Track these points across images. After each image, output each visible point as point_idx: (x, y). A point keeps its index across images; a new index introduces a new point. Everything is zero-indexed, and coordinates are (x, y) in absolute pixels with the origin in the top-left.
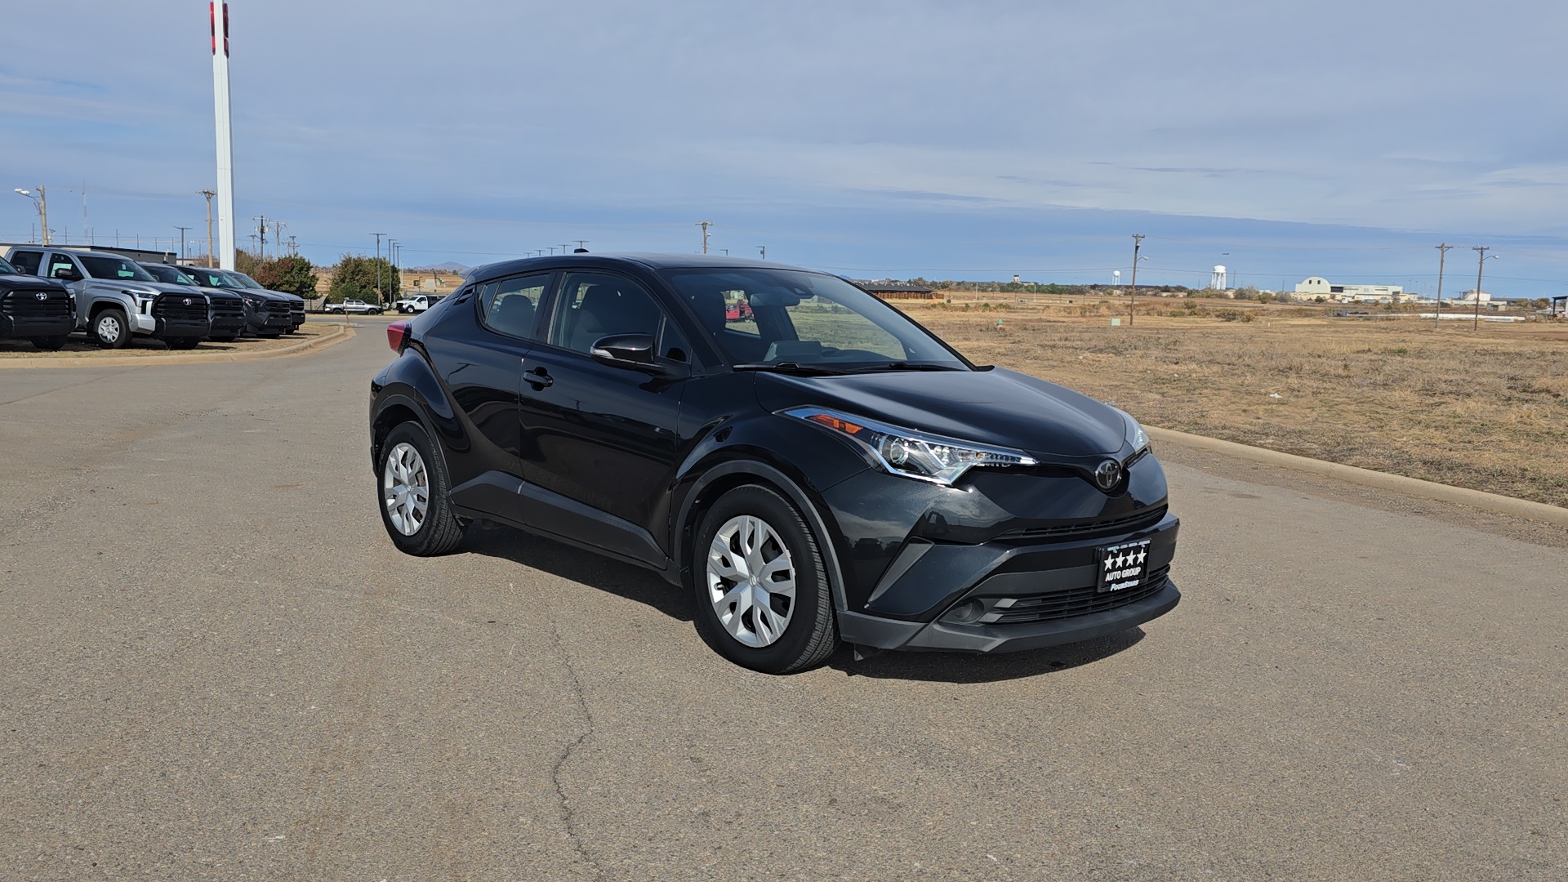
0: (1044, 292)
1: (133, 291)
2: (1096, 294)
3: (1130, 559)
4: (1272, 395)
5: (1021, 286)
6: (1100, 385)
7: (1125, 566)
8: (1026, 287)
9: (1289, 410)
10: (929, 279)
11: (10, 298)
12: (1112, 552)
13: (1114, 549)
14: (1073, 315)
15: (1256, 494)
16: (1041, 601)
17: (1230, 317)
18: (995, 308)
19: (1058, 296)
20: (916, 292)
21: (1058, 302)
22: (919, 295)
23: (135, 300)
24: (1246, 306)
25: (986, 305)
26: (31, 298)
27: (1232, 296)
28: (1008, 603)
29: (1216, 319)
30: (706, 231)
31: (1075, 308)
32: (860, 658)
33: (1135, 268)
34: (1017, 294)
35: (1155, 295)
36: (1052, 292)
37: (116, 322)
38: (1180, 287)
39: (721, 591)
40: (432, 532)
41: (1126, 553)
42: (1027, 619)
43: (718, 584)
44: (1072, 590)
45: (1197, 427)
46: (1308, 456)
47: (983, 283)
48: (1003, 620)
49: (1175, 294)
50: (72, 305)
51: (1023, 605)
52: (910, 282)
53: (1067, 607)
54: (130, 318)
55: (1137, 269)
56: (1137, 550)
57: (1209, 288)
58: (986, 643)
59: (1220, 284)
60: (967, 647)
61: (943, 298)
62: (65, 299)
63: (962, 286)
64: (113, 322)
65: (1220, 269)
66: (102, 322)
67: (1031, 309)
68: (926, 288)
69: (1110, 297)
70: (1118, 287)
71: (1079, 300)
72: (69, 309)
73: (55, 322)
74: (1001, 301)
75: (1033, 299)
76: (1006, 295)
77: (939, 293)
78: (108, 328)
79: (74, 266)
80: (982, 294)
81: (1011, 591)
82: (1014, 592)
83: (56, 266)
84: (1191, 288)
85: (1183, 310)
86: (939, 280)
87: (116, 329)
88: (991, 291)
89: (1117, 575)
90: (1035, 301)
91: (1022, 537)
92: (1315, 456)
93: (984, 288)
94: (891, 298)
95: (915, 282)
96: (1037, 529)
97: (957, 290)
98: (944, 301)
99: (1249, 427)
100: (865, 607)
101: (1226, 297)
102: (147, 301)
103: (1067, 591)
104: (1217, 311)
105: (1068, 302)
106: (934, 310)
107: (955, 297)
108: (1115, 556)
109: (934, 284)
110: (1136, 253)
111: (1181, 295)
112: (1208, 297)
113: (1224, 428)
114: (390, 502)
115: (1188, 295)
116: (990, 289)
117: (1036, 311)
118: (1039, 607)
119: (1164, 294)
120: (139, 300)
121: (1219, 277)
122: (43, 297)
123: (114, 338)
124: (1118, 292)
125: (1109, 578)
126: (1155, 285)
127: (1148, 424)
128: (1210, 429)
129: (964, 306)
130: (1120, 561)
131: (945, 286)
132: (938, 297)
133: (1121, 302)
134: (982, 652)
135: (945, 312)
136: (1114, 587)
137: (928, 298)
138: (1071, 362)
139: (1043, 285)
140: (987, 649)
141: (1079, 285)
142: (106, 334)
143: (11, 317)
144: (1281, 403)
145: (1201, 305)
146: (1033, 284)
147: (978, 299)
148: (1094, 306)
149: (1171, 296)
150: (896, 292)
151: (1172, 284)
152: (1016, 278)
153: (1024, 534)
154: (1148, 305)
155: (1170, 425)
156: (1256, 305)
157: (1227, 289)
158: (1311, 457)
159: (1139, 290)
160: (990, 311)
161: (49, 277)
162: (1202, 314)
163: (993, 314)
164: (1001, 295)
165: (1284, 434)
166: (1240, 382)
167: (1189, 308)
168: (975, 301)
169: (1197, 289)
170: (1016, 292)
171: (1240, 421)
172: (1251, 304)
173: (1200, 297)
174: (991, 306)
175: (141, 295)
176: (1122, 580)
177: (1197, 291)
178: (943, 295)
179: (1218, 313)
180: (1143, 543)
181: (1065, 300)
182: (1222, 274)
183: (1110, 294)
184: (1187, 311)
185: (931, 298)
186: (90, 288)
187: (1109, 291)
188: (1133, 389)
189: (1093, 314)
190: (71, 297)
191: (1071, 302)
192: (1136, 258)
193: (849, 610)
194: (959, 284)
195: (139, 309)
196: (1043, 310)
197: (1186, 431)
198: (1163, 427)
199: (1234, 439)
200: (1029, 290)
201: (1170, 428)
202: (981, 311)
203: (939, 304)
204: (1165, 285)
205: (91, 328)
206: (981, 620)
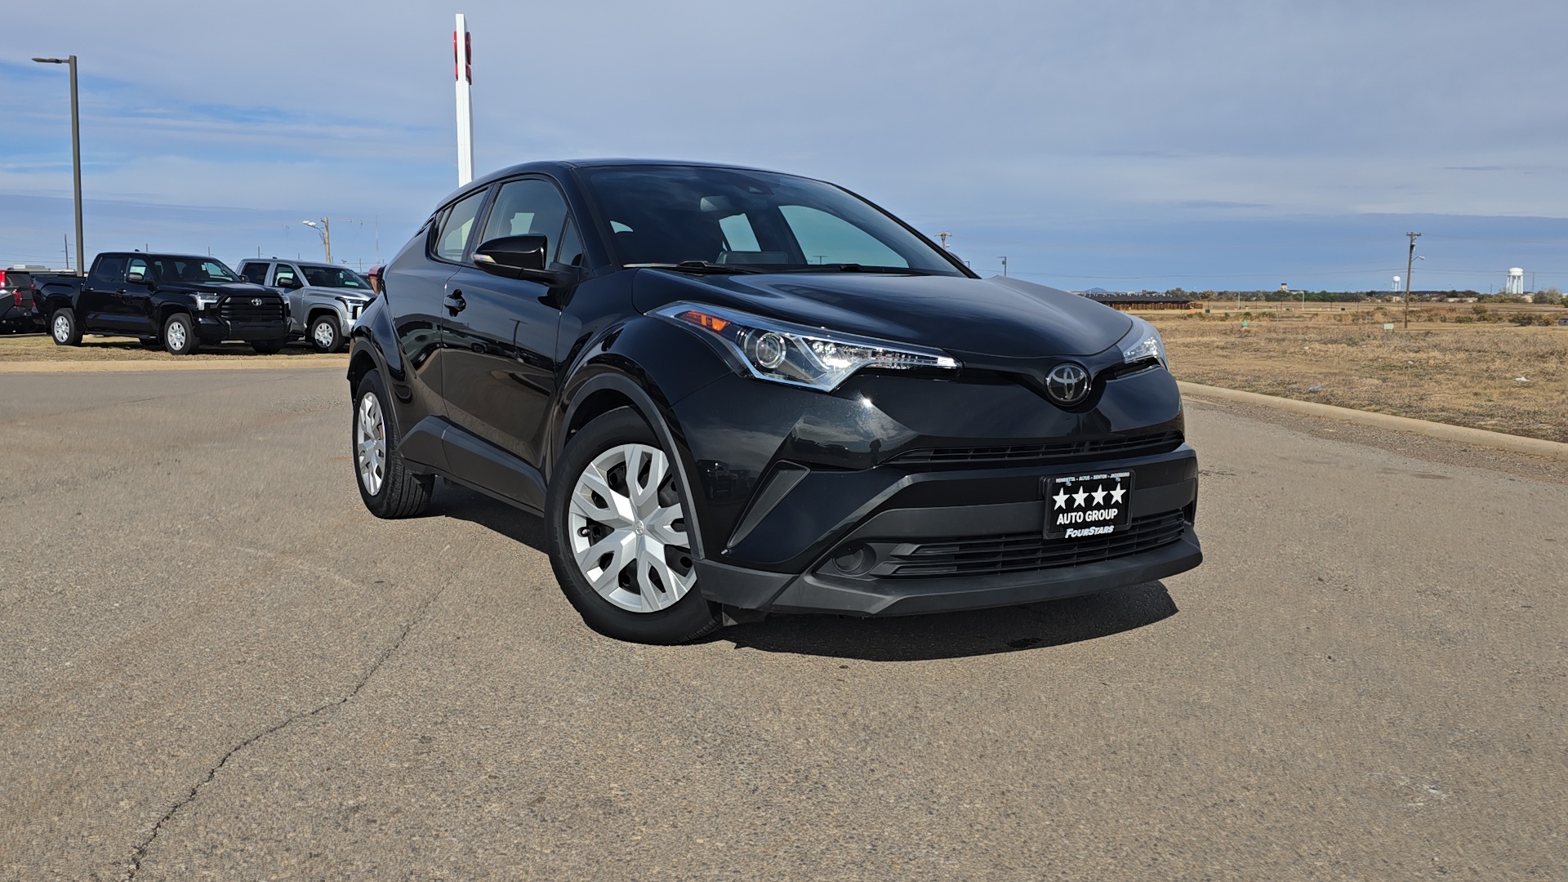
0: (1314, 300)
1: (345, 297)
2: (1373, 302)
3: (1099, 496)
4: (1517, 379)
5: (1289, 295)
6: (1315, 373)
7: (1089, 504)
8: (1295, 296)
9: (1534, 392)
10: (1187, 290)
11: (227, 304)
12: (1063, 484)
13: (1068, 480)
14: (1344, 323)
15: (1448, 475)
16: (958, 549)
17: (1525, 321)
18: (1257, 317)
19: (1330, 303)
20: (1173, 302)
21: (1329, 310)
22: (1176, 305)
23: (347, 306)
24: (1546, 310)
25: (1248, 314)
26: (247, 304)
27: (1530, 300)
28: (908, 549)
29: (1509, 324)
30: (945, 242)
31: (1347, 315)
32: (731, 622)
33: (1409, 269)
34: (1283, 303)
35: (1440, 301)
36: (1324, 300)
37: (330, 328)
38: (1469, 291)
39: (587, 538)
40: (389, 491)
41: (1091, 487)
42: (937, 572)
43: (582, 529)
44: (1007, 535)
45: (1408, 410)
46: (1536, 437)
47: (1248, 293)
48: (901, 573)
49: (1464, 299)
50: (286, 311)
51: (930, 552)
52: (1168, 292)
53: (1000, 559)
54: (342, 324)
55: (1412, 270)
56: (1109, 485)
57: (1504, 293)
58: (872, 601)
59: (1516, 288)
60: (848, 608)
61: (1201, 308)
62: (278, 304)
63: (1223, 296)
64: (328, 328)
65: (1517, 271)
66: (318, 328)
67: (1298, 317)
68: (1184, 299)
69: (1388, 304)
70: (1398, 294)
71: (1352, 308)
72: (283, 314)
73: (270, 327)
74: (1266, 310)
75: (1301, 308)
76: (1271, 304)
77: (1199, 303)
78: (323, 334)
79: (295, 276)
80: (1244, 303)
81: (908, 532)
82: (913, 535)
83: (280, 275)
84: (1482, 293)
85: (1471, 316)
86: (1199, 290)
87: (330, 335)
88: (1256, 300)
89: (1078, 517)
90: (1303, 309)
91: (929, 461)
92: (1545, 437)
93: (1246, 297)
94: (1146, 309)
95: (1173, 292)
96: (954, 451)
97: (1218, 300)
98: (1203, 311)
99: (1472, 408)
100: (723, 553)
101: (1524, 302)
102: (357, 307)
103: (999, 536)
104: (1511, 315)
105: (1340, 310)
106: (1190, 320)
107: (1215, 307)
108: (1071, 490)
109: (1193, 294)
110: (1411, 252)
111: (1471, 300)
112: (1502, 302)
113: (1442, 410)
114: (361, 459)
115: (1479, 300)
116: (1254, 298)
117: (1302, 319)
118: (958, 557)
119: (1451, 300)
120: (350, 305)
121: (1516, 281)
122: (258, 302)
123: (328, 343)
124: (1398, 298)
125: (1062, 520)
126: (1439, 290)
127: (1351, 408)
128: (1425, 411)
129: (1223, 315)
130: (1080, 498)
131: (1205, 296)
132: (1195, 306)
133: (1401, 309)
134: (868, 614)
135: (1202, 323)
136: (1070, 532)
137: (1186, 309)
138: (1294, 352)
139: (1313, 293)
140: (874, 609)
141: (1353, 291)
142: (322, 339)
143: (228, 322)
144: (1524, 386)
145: (1492, 311)
146: (1302, 292)
147: (1240, 308)
148: (1368, 313)
149: (1459, 302)
150: (1151, 302)
151: (1459, 289)
152: (1284, 287)
153: (932, 458)
154: (1431, 310)
155: (1378, 407)
156: (1559, 309)
157: (1525, 293)
158: (1538, 438)
159: (1421, 296)
160: (1252, 319)
161: (274, 286)
162: (1493, 319)
163: (1255, 323)
164: (1266, 304)
165: (1514, 414)
166: (1485, 368)
167: (1478, 313)
168: (1236, 310)
169: (1489, 293)
170: (1282, 301)
171: (1465, 403)
172: (1553, 308)
173: (1492, 302)
174: (1253, 315)
175: (352, 301)
176: (1086, 525)
177: (1490, 296)
178: (1202, 305)
179: (1511, 318)
180: (1117, 476)
181: (1336, 308)
182: (1519, 277)
183: (1389, 301)
184: (1475, 316)
185: (1189, 309)
186: (310, 295)
187: (1387, 298)
188: (1351, 375)
189: (1366, 321)
190: (286, 302)
191: (1343, 309)
192: (1411, 258)
193: (707, 557)
194: (1220, 294)
195: (350, 315)
196: (1311, 319)
197: (1394, 414)
198: (1368, 410)
199: (1449, 421)
200: (1298, 298)
201: (1375, 411)
202: (1241, 320)
203: (1196, 314)
204: (1452, 290)
205: (309, 334)
206: (872, 572)
